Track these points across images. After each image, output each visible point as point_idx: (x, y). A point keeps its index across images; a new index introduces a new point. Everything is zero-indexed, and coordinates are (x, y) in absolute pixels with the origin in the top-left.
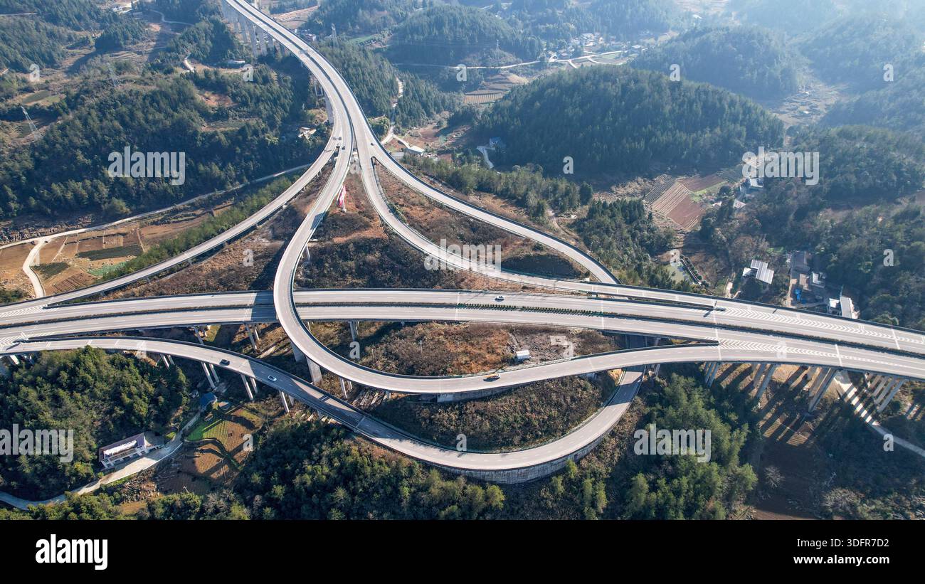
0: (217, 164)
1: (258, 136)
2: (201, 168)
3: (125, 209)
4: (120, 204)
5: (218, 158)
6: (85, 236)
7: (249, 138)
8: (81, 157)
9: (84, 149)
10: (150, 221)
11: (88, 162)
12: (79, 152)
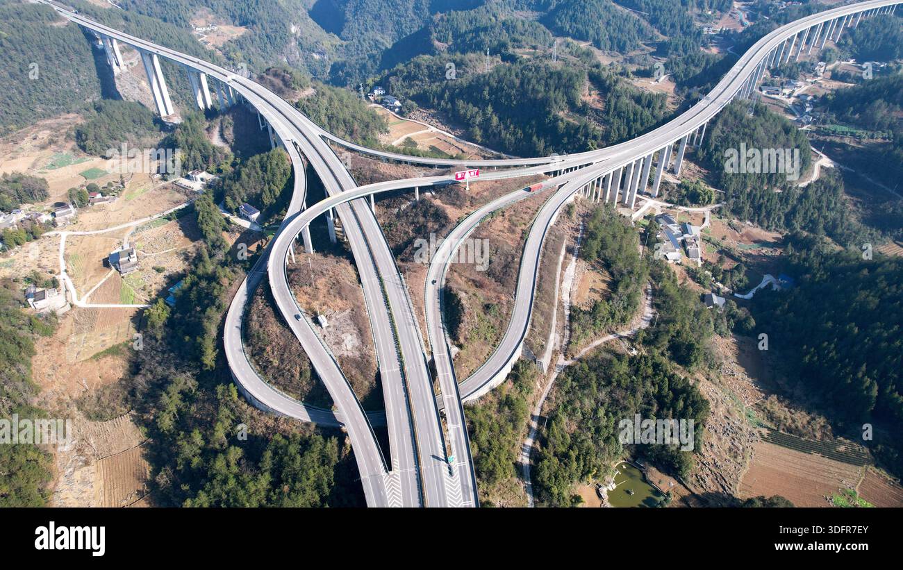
0: (546, 142)
1: (586, 138)
2: (535, 138)
3: (479, 138)
4: (478, 133)
5: (549, 138)
6: (449, 140)
7: (579, 136)
8: (486, 93)
9: (491, 88)
10: (483, 154)
11: (488, 97)
12: (487, 88)
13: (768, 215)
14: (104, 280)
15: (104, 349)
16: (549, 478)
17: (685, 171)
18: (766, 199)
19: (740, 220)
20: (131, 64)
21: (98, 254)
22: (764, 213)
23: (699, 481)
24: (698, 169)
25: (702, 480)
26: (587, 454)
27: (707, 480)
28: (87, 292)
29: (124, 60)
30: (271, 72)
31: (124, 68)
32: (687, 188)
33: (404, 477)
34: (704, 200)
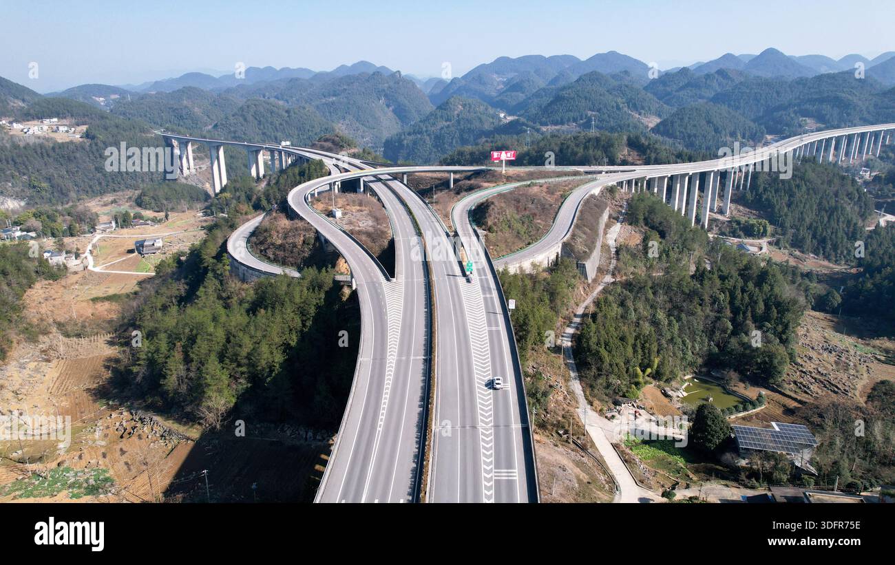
13: (835, 247)
14: (124, 259)
15: (105, 295)
16: (598, 344)
17: (734, 213)
18: (829, 231)
19: (803, 252)
20: (200, 168)
21: (126, 246)
22: (829, 246)
23: (800, 388)
24: (748, 210)
25: (804, 386)
26: (646, 342)
27: (812, 387)
28: (103, 264)
29: (195, 165)
30: (322, 139)
31: (193, 171)
32: (738, 223)
33: (409, 286)
34: (759, 230)
